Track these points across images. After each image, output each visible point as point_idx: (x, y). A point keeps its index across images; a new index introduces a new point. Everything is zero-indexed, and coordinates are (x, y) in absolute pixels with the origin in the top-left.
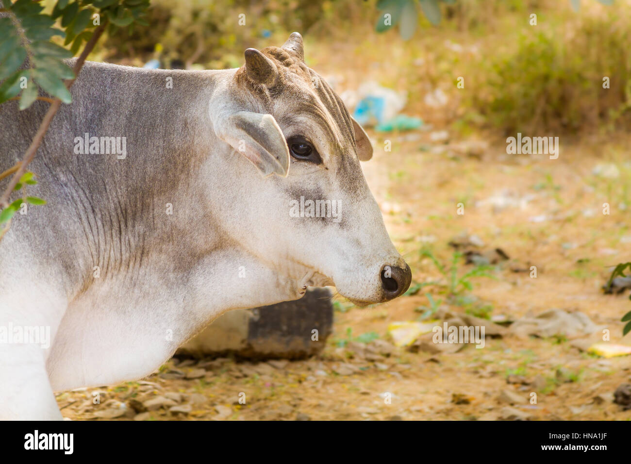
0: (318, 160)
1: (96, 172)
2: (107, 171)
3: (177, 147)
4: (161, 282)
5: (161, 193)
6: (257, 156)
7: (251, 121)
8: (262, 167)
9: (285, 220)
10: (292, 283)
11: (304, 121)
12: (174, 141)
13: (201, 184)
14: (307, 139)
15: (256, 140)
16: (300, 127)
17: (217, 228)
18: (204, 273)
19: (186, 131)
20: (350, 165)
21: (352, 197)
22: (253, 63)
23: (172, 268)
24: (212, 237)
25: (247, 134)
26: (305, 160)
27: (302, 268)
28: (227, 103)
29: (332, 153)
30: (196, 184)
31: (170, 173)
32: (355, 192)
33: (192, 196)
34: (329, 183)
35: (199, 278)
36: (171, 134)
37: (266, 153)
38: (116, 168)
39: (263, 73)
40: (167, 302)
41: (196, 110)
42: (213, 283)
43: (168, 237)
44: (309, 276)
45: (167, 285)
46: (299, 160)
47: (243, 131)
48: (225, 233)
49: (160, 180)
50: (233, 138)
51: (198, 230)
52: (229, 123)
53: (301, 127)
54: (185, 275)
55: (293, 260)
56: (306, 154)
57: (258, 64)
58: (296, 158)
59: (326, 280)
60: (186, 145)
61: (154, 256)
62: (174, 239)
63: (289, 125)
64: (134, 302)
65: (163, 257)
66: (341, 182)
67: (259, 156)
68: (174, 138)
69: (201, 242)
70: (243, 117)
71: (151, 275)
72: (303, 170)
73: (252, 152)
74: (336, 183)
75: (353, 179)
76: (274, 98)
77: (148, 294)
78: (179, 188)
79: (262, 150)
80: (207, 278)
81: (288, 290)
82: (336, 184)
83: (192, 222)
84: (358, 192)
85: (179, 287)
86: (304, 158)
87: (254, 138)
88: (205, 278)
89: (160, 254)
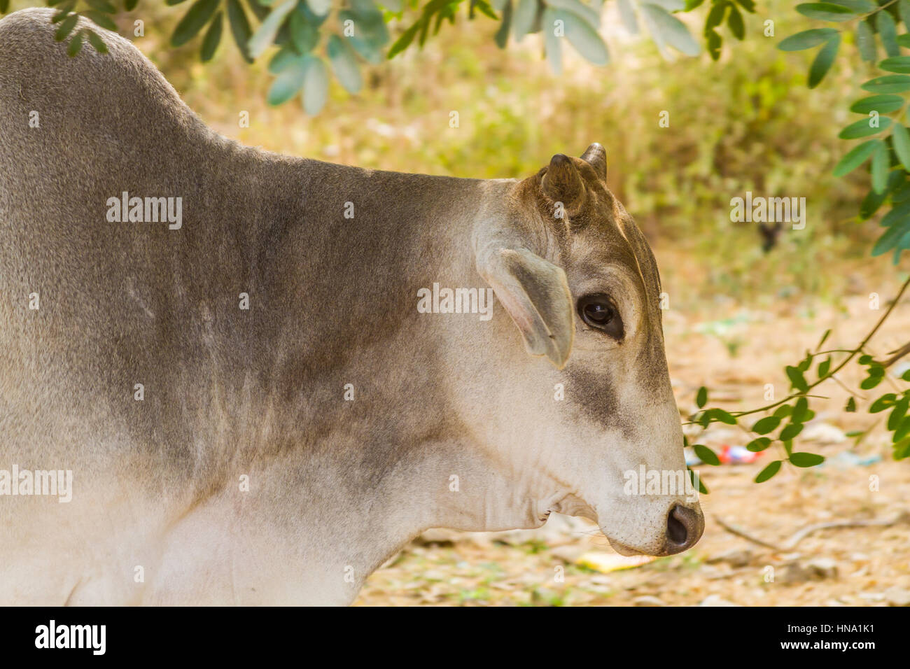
0: (619, 334)
1: (269, 308)
2: (289, 306)
3: (409, 278)
4: (340, 479)
5: (368, 343)
6: (527, 322)
7: (532, 270)
8: (531, 339)
9: (550, 411)
10: (531, 503)
11: (615, 273)
12: (407, 269)
13: (433, 338)
14: (612, 300)
15: (533, 301)
16: (607, 282)
17: (442, 405)
18: (405, 472)
19: (428, 257)
20: (655, 351)
21: (649, 397)
22: (561, 175)
23: (359, 461)
24: (431, 417)
25: (521, 287)
26: (600, 330)
27: (552, 483)
28: (503, 227)
29: (640, 328)
30: (425, 335)
31: (389, 316)
32: (654, 391)
33: (416, 352)
34: (624, 369)
35: (397, 479)
36: (402, 259)
37: (542, 324)
38: (304, 302)
39: (569, 192)
40: (347, 514)
41: (448, 228)
42: (416, 486)
43: (365, 410)
44: (558, 496)
45: (348, 487)
46: (592, 328)
47: (518, 281)
48: (454, 414)
49: (372, 324)
50: (501, 284)
51: (414, 401)
52: (500, 262)
53: (609, 282)
54: (377, 473)
55: (543, 470)
56: (604, 322)
57: (567, 179)
58: (588, 325)
59: (580, 508)
60: (423, 278)
61: (336, 438)
62: (373, 414)
63: (591, 277)
64: (299, 509)
65: (351, 440)
66: (640, 371)
67: (531, 323)
68: (407, 266)
69: (412, 422)
70: (523, 260)
71: (327, 467)
72: (594, 343)
73: (522, 314)
74: (633, 372)
75: (656, 371)
76: (575, 233)
77: (320, 497)
78: (398, 338)
79: (538, 317)
80: (409, 479)
81: (524, 513)
82: (632, 374)
83: (407, 389)
84: (659, 391)
85: (365, 491)
86: (599, 327)
87: (531, 298)
88: (405, 479)
89: (346, 436)
